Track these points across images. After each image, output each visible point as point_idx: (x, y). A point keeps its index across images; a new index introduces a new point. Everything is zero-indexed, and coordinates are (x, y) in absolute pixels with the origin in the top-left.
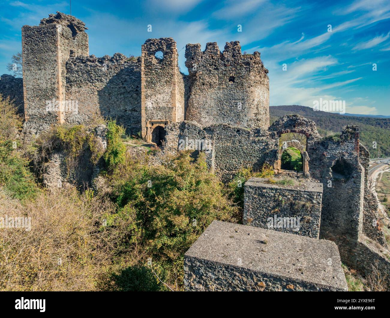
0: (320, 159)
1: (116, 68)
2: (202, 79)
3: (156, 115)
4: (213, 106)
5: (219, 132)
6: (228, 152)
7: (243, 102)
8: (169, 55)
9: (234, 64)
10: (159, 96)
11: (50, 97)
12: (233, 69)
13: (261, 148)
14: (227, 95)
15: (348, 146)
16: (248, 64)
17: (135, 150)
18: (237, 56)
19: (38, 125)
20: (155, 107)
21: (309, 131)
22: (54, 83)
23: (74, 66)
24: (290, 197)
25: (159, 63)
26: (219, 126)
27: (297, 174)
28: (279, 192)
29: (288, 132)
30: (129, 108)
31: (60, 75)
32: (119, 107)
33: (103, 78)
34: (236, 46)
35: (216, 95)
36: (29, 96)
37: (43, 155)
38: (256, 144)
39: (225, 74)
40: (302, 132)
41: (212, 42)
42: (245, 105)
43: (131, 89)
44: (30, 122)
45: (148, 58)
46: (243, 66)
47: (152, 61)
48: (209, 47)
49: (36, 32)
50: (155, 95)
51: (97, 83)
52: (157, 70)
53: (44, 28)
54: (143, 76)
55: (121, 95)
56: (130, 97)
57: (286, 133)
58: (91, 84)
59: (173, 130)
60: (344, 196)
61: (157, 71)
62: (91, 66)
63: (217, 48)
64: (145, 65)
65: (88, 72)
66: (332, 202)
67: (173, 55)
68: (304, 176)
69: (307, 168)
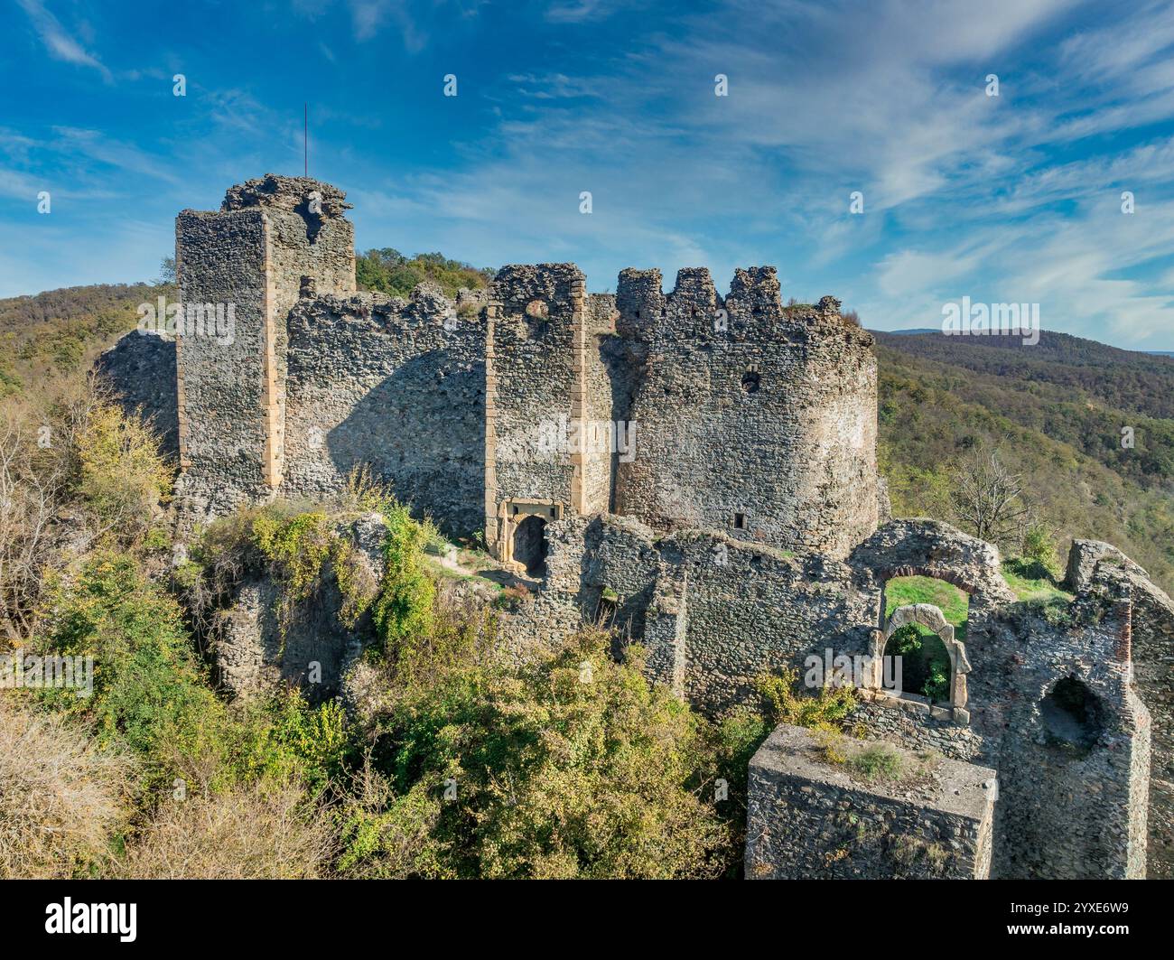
0: (1005, 669)
1: (422, 335)
2: (663, 377)
3: (525, 486)
4: (696, 456)
5: (699, 556)
6: (724, 620)
7: (783, 451)
8: (564, 313)
9: (758, 337)
10: (534, 431)
11: (245, 411)
12: (756, 351)
13: (825, 616)
14: (735, 427)
15: (1092, 643)
16: (800, 336)
17: (462, 592)
18: (769, 313)
19: (213, 487)
20: (524, 463)
21: (971, 577)
22: (255, 374)
23: (311, 324)
24: (881, 818)
25: (536, 336)
26: (698, 539)
27: (932, 709)
28: (848, 800)
29: (906, 575)
30: (455, 451)
31: (271, 351)
32: (429, 447)
33: (385, 364)
34: (763, 283)
35: (705, 425)
36: (191, 404)
37: (219, 589)
38: (809, 603)
39: (730, 365)
40: (952, 578)
41: (694, 267)
42: (791, 460)
43: (460, 399)
44: (193, 475)
45: (505, 322)
46: (784, 342)
47: (517, 330)
48: (686, 283)
49: (210, 231)
50: (524, 429)
51: (369, 377)
52: (528, 356)
53: (230, 220)
54: (490, 372)
55: (433, 413)
56: (459, 422)
57: (901, 575)
58: (354, 378)
59: (567, 542)
60: (1077, 798)
61: (530, 360)
62: (354, 327)
63: (710, 287)
64: (498, 340)
65: (346, 345)
66: (1039, 809)
67: (575, 316)
68: (953, 720)
69: (961, 694)
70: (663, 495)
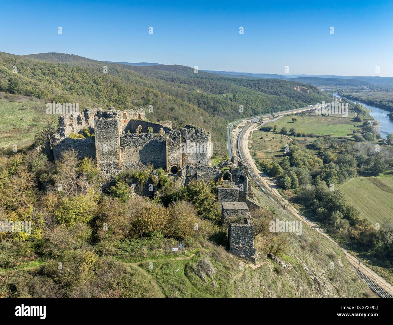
0: (235, 175)
1: (149, 140)
3: (173, 162)
8: (179, 138)
10: (174, 154)
13: (217, 173)
15: (243, 171)
20: (173, 159)
25: (174, 141)
30: (156, 157)
32: (151, 157)
33: (142, 145)
36: (100, 155)
47: (171, 140)
49: (104, 123)
51: (139, 147)
54: (167, 147)
55: (152, 152)
57: (224, 167)
58: (136, 147)
59: (184, 169)
61: (173, 145)
62: (135, 139)
65: (133, 142)
68: (231, 181)
69: (231, 179)
70: (189, 160)
